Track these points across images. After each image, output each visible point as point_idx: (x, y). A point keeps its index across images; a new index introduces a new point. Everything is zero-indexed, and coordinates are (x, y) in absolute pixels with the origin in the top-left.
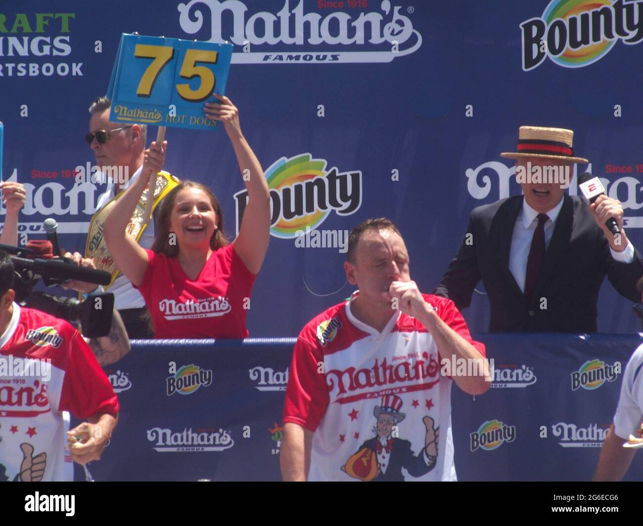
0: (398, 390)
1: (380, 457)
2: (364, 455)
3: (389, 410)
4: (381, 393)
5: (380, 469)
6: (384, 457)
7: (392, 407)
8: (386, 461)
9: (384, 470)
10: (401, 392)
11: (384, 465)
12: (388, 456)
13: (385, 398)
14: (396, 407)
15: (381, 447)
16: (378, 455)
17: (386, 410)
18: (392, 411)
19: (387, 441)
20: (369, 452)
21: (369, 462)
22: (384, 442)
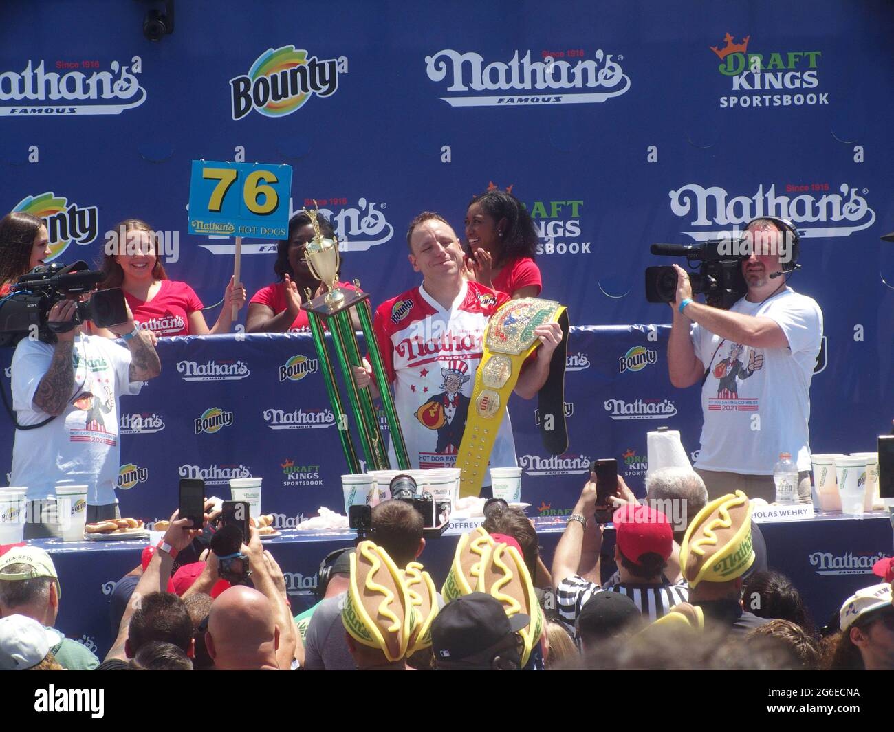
0: (464, 357)
1: (447, 410)
2: (431, 408)
3: (457, 372)
4: (447, 358)
5: (446, 420)
6: (450, 411)
7: (459, 370)
8: (452, 414)
9: (450, 421)
10: (466, 358)
11: (450, 417)
12: (454, 410)
13: (452, 362)
14: (462, 370)
15: (449, 402)
16: (445, 409)
17: (454, 371)
18: (459, 373)
19: (454, 397)
20: (437, 405)
21: (437, 414)
22: (451, 398)
